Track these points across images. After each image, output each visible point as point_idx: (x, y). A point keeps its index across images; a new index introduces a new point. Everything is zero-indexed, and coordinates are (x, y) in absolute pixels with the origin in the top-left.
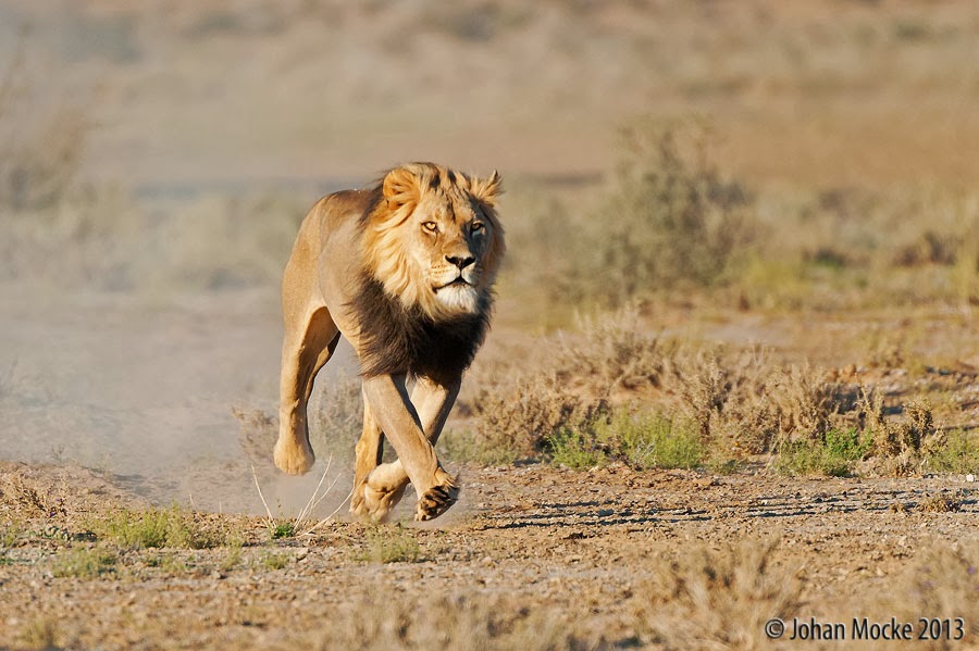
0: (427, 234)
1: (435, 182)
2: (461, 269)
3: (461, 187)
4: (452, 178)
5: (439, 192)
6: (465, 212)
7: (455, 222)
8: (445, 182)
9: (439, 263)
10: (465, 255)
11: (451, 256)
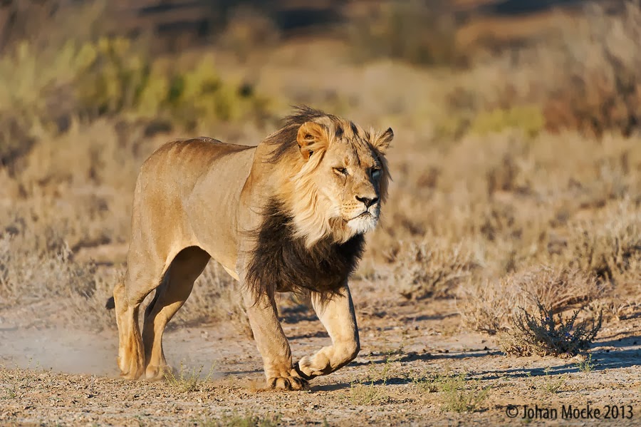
0: (338, 175)
1: (339, 132)
2: (368, 207)
3: (361, 138)
4: (355, 130)
5: (344, 141)
6: (368, 159)
7: (360, 167)
8: (348, 132)
9: (349, 202)
10: (372, 196)
11: (361, 196)
